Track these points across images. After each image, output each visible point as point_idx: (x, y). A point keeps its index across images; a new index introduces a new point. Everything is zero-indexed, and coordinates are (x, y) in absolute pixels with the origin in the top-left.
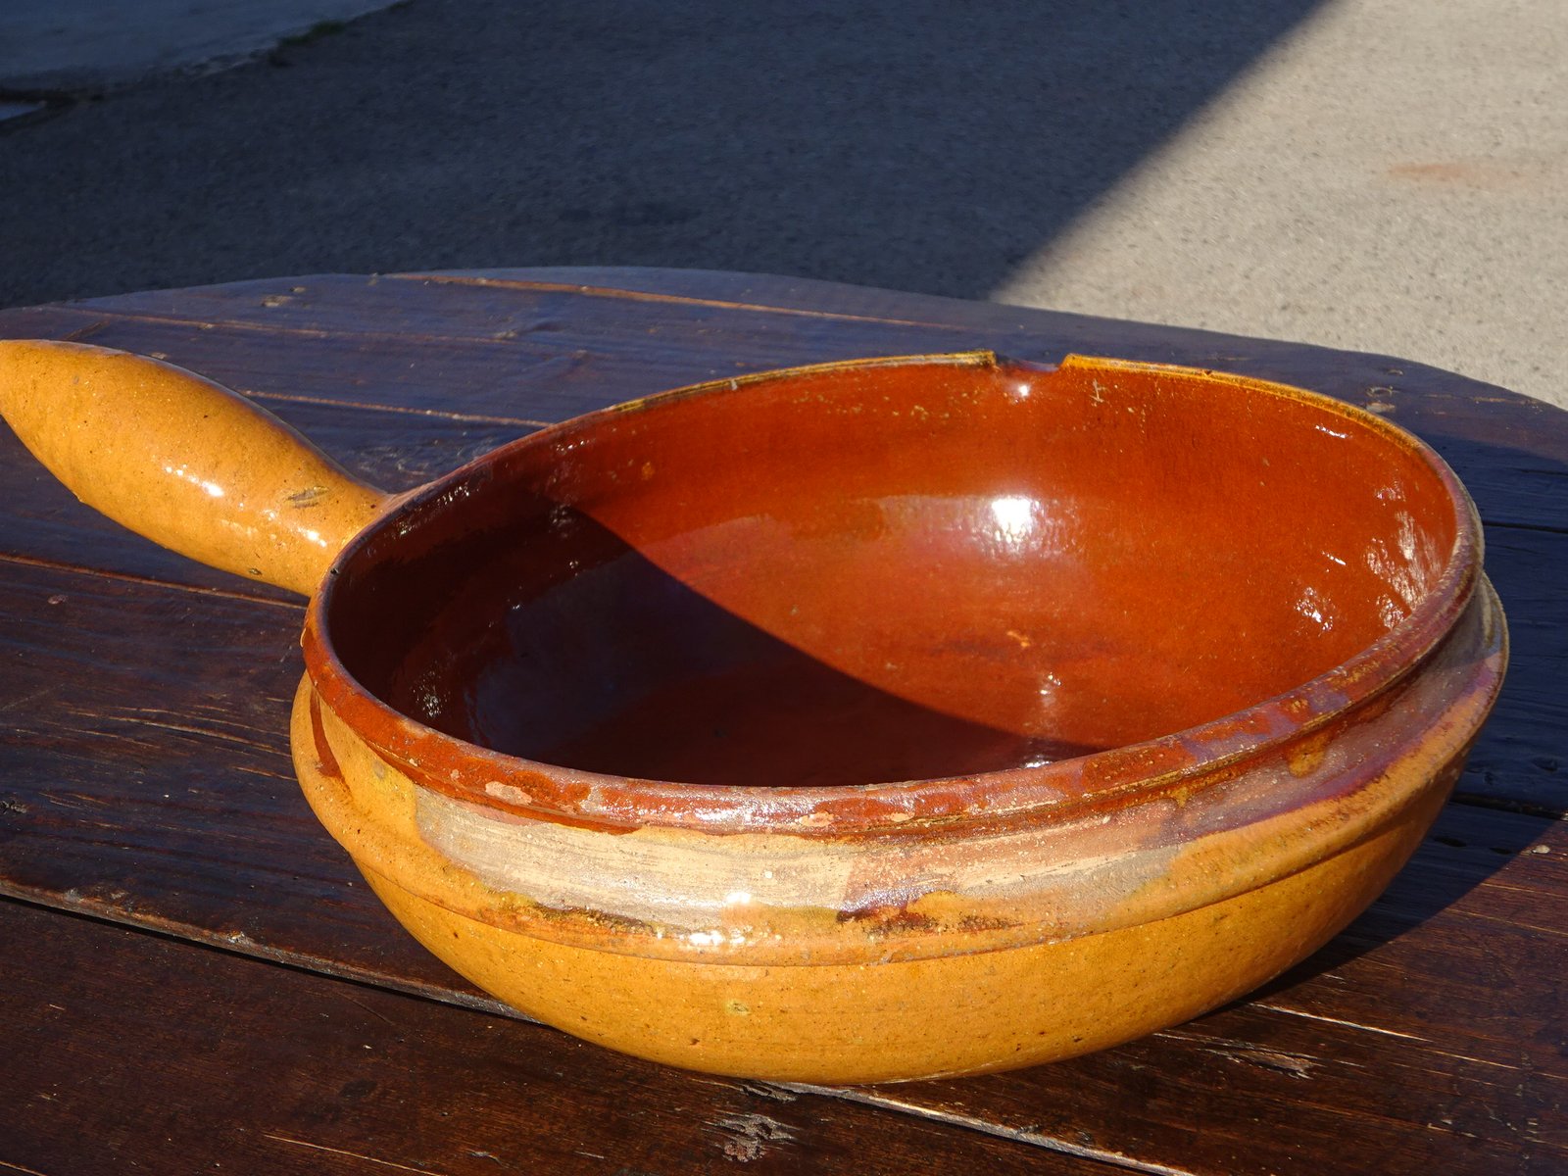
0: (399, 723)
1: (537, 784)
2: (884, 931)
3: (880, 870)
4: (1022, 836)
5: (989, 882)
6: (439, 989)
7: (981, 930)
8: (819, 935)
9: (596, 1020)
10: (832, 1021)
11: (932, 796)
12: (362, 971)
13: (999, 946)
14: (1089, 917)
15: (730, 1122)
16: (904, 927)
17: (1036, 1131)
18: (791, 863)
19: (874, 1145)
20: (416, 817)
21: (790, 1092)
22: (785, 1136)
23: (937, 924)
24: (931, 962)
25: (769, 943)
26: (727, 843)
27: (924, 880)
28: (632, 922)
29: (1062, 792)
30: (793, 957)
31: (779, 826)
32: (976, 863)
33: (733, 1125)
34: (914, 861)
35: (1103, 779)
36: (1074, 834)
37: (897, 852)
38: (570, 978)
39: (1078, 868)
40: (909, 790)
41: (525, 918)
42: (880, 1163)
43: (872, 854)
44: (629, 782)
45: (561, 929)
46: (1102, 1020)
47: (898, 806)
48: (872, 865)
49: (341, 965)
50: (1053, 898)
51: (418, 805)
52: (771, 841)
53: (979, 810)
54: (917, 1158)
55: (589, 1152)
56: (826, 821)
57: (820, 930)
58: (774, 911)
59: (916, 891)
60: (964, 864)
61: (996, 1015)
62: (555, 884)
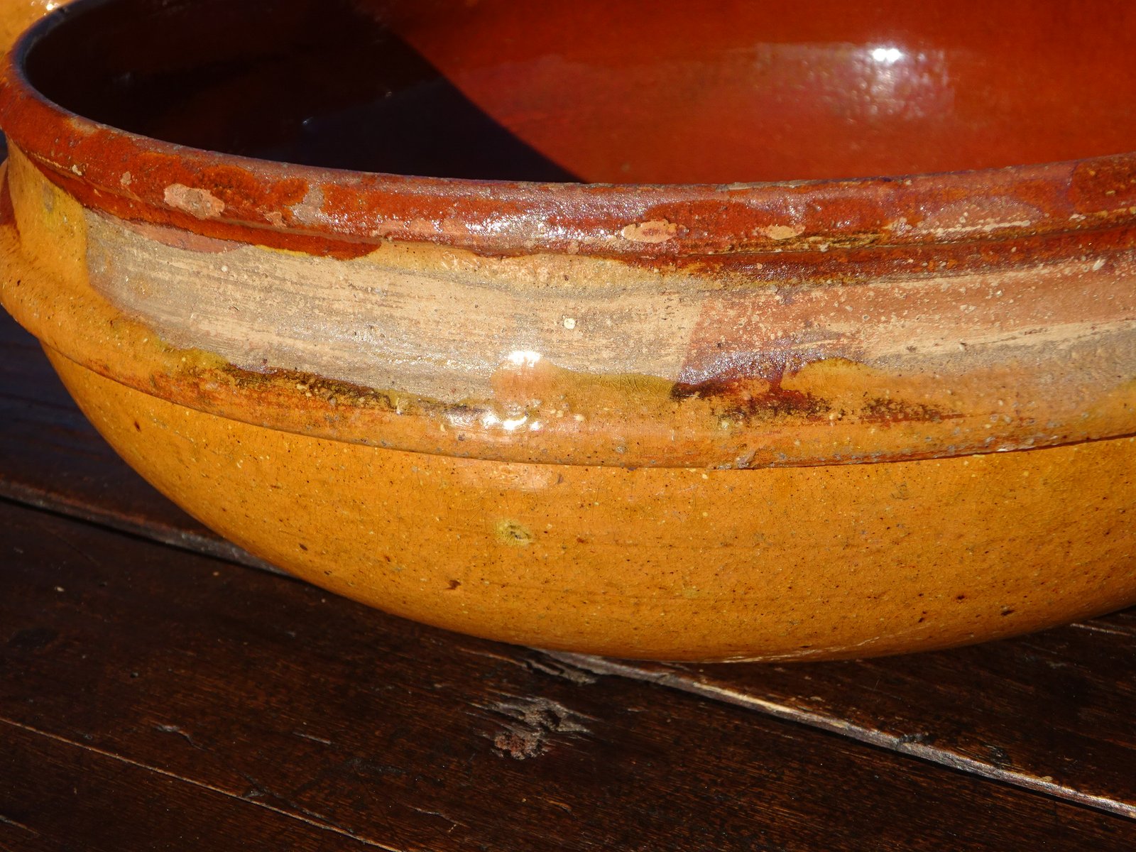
0: (66, 122)
1: (234, 183)
2: (745, 414)
3: (743, 321)
4: (970, 280)
5: (911, 349)
6: (164, 527)
7: (896, 420)
8: (642, 416)
9: (318, 549)
10: (653, 559)
11: (835, 202)
12: (78, 504)
13: (923, 447)
14: (1066, 412)
15: (506, 706)
16: (776, 409)
17: (925, 741)
18: (605, 305)
19: (699, 747)
20: (86, 257)
21: (588, 673)
22: (577, 728)
23: (828, 409)
24: (812, 473)
25: (562, 428)
26: (510, 269)
27: (811, 341)
28: (361, 392)
29: (1039, 209)
30: (599, 449)
31: (588, 239)
32: (894, 319)
33: (509, 710)
34: (796, 310)
35: (1104, 192)
36: (1047, 284)
37: (770, 293)
38: (279, 484)
39: (1050, 338)
40: (798, 191)
41: (209, 387)
42: (707, 771)
43: (733, 294)
44: (364, 176)
45: (260, 400)
46: (1048, 584)
47: (779, 215)
48: (732, 313)
49: (53, 496)
50: (1009, 380)
51: (90, 240)
52: (577, 266)
53: (908, 227)
54: (760, 768)
55: (312, 734)
56: (661, 234)
57: (644, 410)
58: (574, 378)
59: (798, 358)
60: (874, 319)
61: (900, 562)
62: (256, 338)
